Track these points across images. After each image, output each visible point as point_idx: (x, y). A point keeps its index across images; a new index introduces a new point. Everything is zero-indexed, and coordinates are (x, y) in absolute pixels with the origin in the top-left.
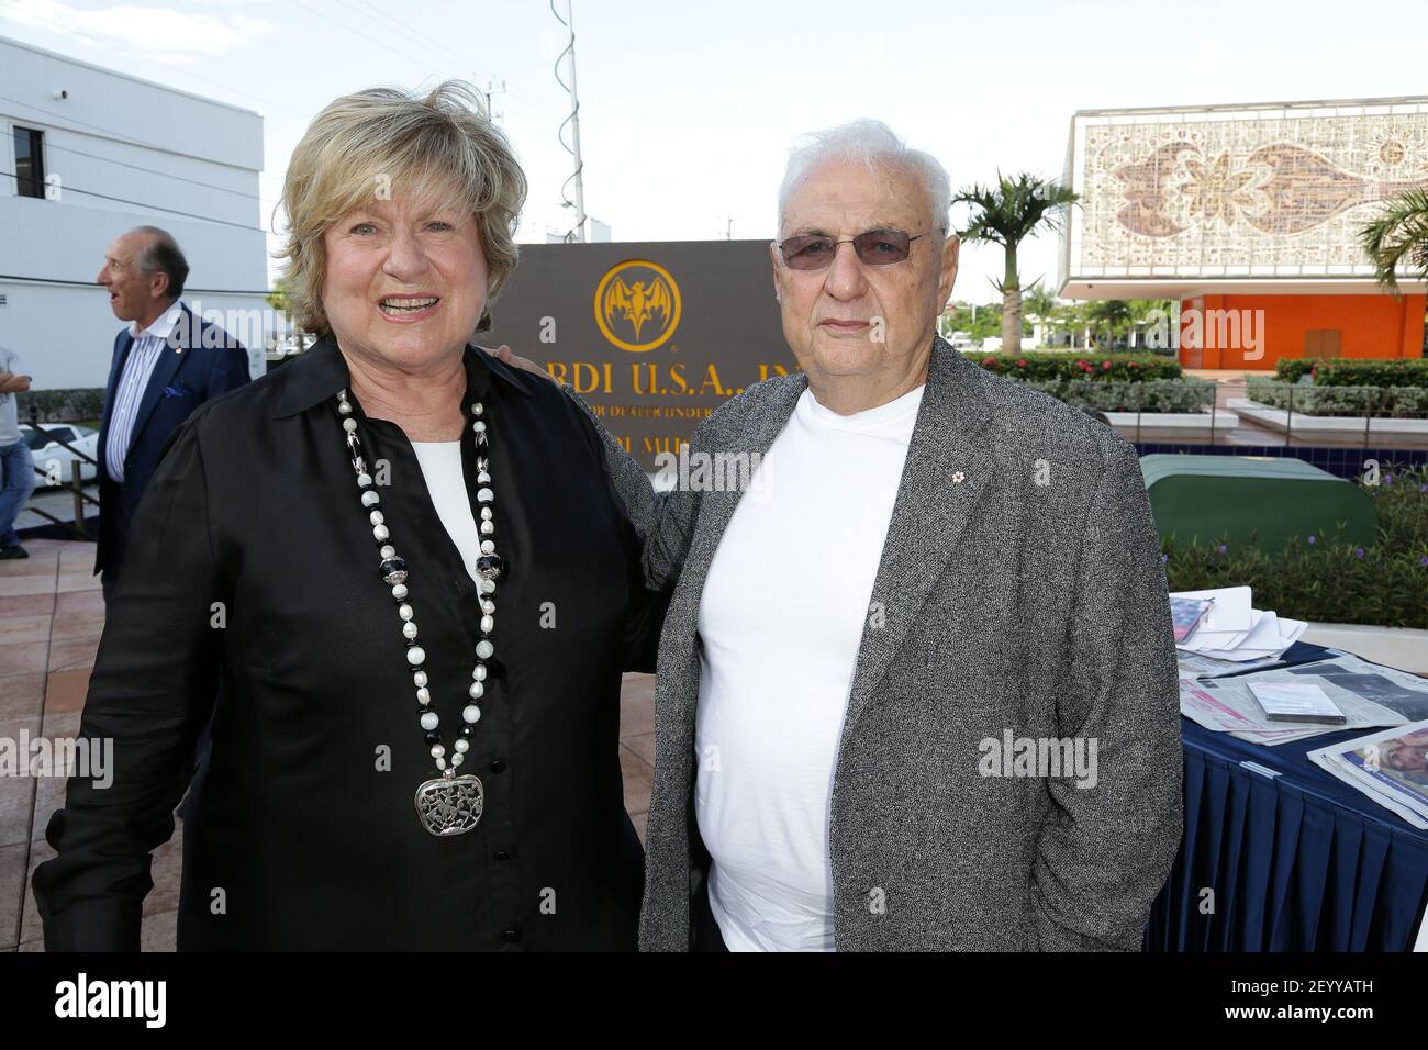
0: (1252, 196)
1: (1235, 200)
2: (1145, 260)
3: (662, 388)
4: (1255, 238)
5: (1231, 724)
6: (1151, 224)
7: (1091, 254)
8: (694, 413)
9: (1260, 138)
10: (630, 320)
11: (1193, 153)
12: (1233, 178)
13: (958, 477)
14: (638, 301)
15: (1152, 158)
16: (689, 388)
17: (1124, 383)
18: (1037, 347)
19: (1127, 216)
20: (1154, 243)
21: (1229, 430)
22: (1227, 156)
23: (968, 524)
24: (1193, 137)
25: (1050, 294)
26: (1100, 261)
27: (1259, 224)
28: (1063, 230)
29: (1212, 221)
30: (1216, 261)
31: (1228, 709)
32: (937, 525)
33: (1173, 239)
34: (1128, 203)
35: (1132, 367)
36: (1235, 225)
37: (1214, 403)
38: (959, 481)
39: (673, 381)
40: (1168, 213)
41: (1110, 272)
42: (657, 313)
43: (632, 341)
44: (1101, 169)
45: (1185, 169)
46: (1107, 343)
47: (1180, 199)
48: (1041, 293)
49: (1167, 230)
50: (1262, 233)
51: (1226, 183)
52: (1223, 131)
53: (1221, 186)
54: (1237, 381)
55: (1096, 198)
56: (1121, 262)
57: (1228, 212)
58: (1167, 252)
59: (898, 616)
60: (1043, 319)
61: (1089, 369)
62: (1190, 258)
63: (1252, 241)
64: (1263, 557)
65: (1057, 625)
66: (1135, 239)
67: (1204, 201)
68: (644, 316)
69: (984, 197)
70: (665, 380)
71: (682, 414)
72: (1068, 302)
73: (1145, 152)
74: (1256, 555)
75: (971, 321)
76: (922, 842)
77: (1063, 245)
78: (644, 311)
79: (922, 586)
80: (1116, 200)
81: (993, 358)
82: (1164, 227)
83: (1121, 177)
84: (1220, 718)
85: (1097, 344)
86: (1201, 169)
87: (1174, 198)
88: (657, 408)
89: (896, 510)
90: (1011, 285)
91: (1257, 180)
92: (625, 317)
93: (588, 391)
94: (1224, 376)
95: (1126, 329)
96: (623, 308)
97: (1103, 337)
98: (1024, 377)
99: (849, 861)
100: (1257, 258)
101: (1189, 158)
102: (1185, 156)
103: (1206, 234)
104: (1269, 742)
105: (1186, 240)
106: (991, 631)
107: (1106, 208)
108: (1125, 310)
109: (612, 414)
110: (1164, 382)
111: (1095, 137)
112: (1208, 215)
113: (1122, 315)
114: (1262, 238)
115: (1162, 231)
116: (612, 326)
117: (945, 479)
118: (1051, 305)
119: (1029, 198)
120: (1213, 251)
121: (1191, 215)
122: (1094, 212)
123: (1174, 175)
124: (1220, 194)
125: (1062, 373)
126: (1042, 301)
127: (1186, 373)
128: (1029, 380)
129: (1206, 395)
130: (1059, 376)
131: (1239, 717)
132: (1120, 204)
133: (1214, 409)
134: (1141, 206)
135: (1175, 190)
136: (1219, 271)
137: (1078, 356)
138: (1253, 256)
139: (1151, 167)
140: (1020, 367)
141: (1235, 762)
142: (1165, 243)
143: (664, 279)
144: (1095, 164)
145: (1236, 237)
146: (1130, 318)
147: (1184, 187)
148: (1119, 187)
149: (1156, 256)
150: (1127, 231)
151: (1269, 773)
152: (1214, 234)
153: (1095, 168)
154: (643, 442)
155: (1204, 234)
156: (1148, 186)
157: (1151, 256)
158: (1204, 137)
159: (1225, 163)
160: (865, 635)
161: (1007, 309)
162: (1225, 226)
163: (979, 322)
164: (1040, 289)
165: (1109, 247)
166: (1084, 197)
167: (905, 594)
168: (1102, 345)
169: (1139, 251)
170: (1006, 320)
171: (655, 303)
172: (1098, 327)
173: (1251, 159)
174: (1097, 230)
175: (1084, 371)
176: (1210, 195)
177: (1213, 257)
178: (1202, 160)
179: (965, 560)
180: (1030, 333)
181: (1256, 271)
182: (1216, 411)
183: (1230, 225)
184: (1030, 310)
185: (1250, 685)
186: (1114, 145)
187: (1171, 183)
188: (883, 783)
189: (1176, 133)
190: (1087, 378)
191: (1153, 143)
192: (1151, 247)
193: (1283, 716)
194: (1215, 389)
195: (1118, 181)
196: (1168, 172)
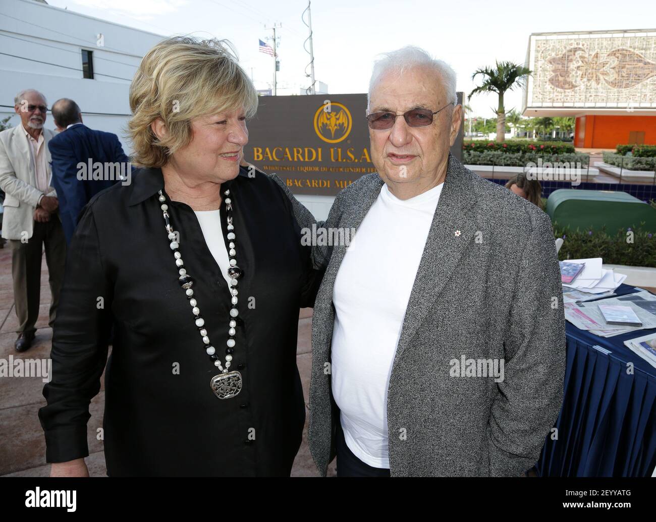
0: (608, 72)
1: (601, 73)
2: (561, 99)
3: (343, 159)
4: (609, 91)
5: (590, 326)
6: (564, 84)
7: (537, 97)
8: (357, 170)
9: (612, 46)
10: (329, 130)
11: (583, 52)
12: (600, 64)
13: (458, 233)
14: (333, 120)
15: (564, 55)
16: (355, 159)
17: (549, 155)
18: (512, 138)
19: (553, 80)
20: (565, 92)
21: (595, 176)
22: (597, 54)
23: (461, 258)
24: (583, 45)
25: (519, 114)
26: (541, 100)
27: (611, 84)
28: (525, 87)
29: (590, 82)
30: (591, 100)
31: (588, 318)
32: (445, 258)
33: (573, 91)
34: (553, 74)
35: (553, 148)
36: (600, 85)
37: (589, 164)
38: (458, 235)
39: (348, 156)
40: (571, 79)
41: (545, 105)
42: (341, 126)
43: (330, 138)
44: (542, 59)
45: (579, 59)
46: (543, 136)
47: (576, 73)
48: (514, 114)
49: (571, 86)
50: (613, 88)
51: (597, 66)
52: (596, 43)
53: (595, 67)
54: (598, 154)
55: (539, 72)
56: (550, 101)
57: (597, 78)
58: (570, 96)
59: (424, 305)
60: (515, 125)
61: (534, 148)
62: (580, 99)
63: (607, 92)
64: (608, 236)
65: (504, 308)
66: (556, 90)
67: (587, 74)
68: (336, 127)
69: (490, 72)
70: (345, 156)
71: (352, 170)
72: (526, 118)
73: (562, 52)
74: (605, 236)
75: (483, 126)
76: (433, 411)
77: (525, 93)
78: (336, 125)
79: (436, 290)
80: (548, 73)
81: (492, 144)
82: (569, 85)
83: (551, 63)
84: (585, 323)
85: (538, 136)
86: (586, 60)
87: (574, 73)
88: (341, 168)
89: (425, 250)
90: (501, 111)
91: (611, 64)
92: (327, 128)
93: (311, 160)
94: (593, 151)
95: (551, 130)
96: (326, 124)
97: (541, 133)
98: (506, 152)
99: (397, 419)
100: (609, 99)
101: (581, 55)
102: (579, 54)
103: (587, 88)
104: (607, 335)
105: (578, 91)
106: (471, 312)
107: (544, 77)
108: (551, 121)
109: (322, 170)
110: (568, 154)
111: (540, 45)
112: (589, 80)
113: (550, 124)
114: (612, 91)
115: (568, 87)
116: (321, 131)
117: (451, 234)
118: (519, 119)
119: (509, 72)
120: (590, 96)
121: (581, 80)
122: (538, 78)
123: (574, 62)
124: (594, 71)
125: (522, 150)
126: (515, 117)
127: (577, 150)
128: (508, 153)
129: (585, 160)
130: (521, 151)
131: (594, 322)
132: (550, 74)
133: (588, 167)
134: (559, 75)
135: (574, 69)
136: (592, 105)
137: (530, 143)
138: (608, 99)
139: (564, 58)
140: (504, 147)
141: (591, 346)
142: (569, 92)
143: (344, 110)
144: (539, 57)
145: (601, 90)
146: (553, 125)
147: (578, 68)
148: (549, 67)
149: (565, 98)
150: (553, 87)
151: (606, 352)
152: (591, 88)
153: (539, 59)
154: (335, 183)
155: (587, 89)
156: (563, 67)
157: (563, 98)
158: (588, 45)
159: (597, 57)
160: (407, 313)
161: (499, 122)
162: (596, 85)
163: (487, 126)
164: (514, 112)
165: (545, 94)
166: (534, 72)
167: (427, 293)
168: (541, 137)
169: (557, 96)
170: (499, 126)
171: (340, 121)
172: (539, 128)
173: (608, 55)
174: (539, 86)
175: (532, 149)
176: (590, 71)
177: (590, 98)
178: (587, 55)
179: (459, 276)
180: (509, 131)
181: (609, 105)
182: (590, 167)
183: (598, 84)
184: (510, 121)
185: (600, 306)
186: (548, 48)
187: (573, 66)
188: (415, 383)
189: (576, 43)
190: (534, 152)
191: (565, 48)
192: (563, 94)
193: (614, 322)
194: (589, 158)
195: (549, 65)
196: (571, 61)
